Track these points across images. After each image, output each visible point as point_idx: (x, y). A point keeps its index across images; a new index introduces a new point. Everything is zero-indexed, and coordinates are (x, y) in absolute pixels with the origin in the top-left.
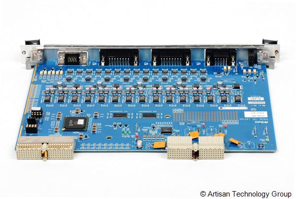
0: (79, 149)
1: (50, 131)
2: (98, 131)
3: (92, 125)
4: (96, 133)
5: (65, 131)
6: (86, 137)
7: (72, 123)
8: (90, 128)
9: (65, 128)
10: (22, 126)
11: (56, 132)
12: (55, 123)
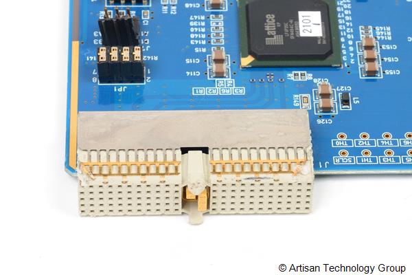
0: (331, 166)
1: (192, 67)
2: (387, 66)
3: (357, 37)
4: (380, 76)
5: (253, 67)
6: (346, 101)
7: (279, 31)
8: (350, 52)
9: (251, 53)
10: (76, 44)
11: (220, 75)
12: (208, 26)
